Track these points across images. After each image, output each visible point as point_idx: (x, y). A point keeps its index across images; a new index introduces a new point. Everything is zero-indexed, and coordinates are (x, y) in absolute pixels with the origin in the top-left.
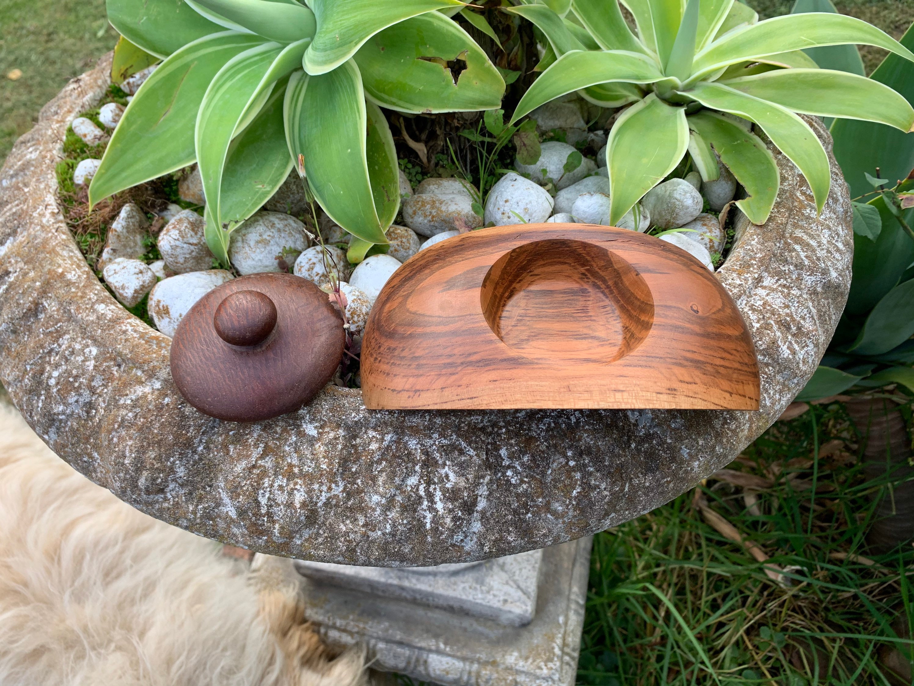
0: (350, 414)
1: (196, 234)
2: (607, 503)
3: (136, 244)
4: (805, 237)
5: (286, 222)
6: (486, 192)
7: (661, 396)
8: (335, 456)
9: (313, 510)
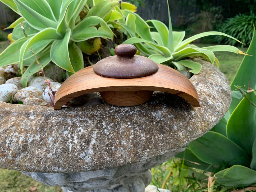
0: (47, 112)
8: (39, 125)
9: (26, 144)
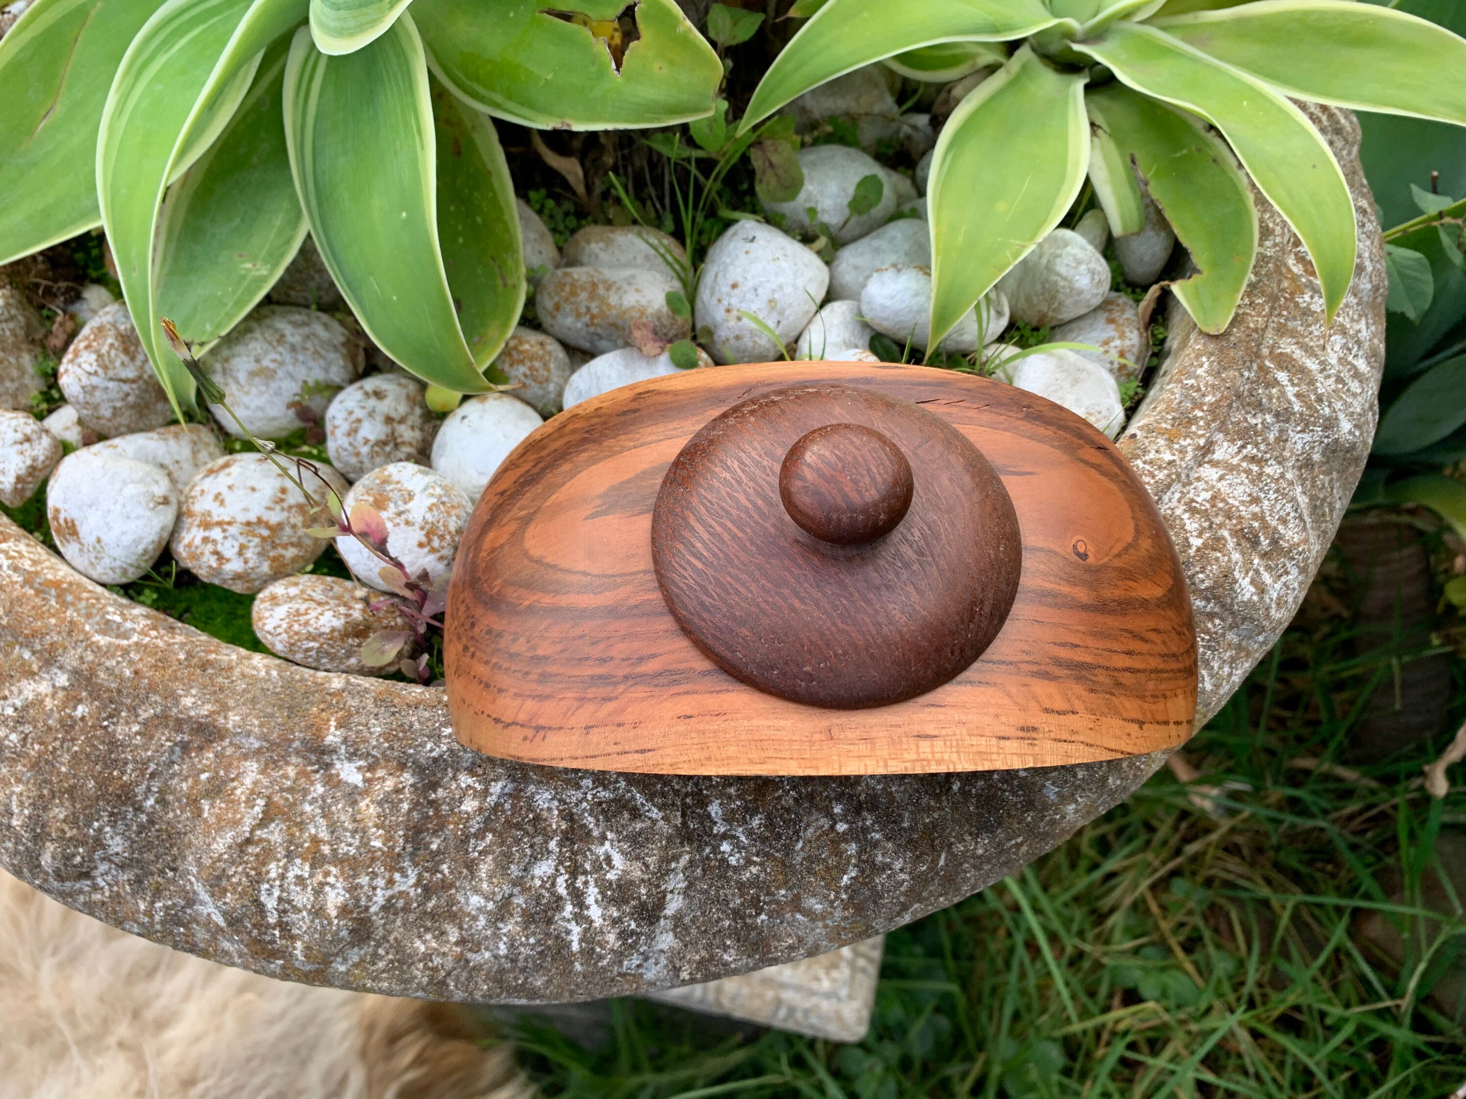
0: (423, 745)
1: (133, 359)
2: (905, 894)
3: (22, 372)
4: (1298, 354)
5: (306, 330)
6: (700, 255)
7: (1007, 743)
8: (397, 825)
9: (362, 919)
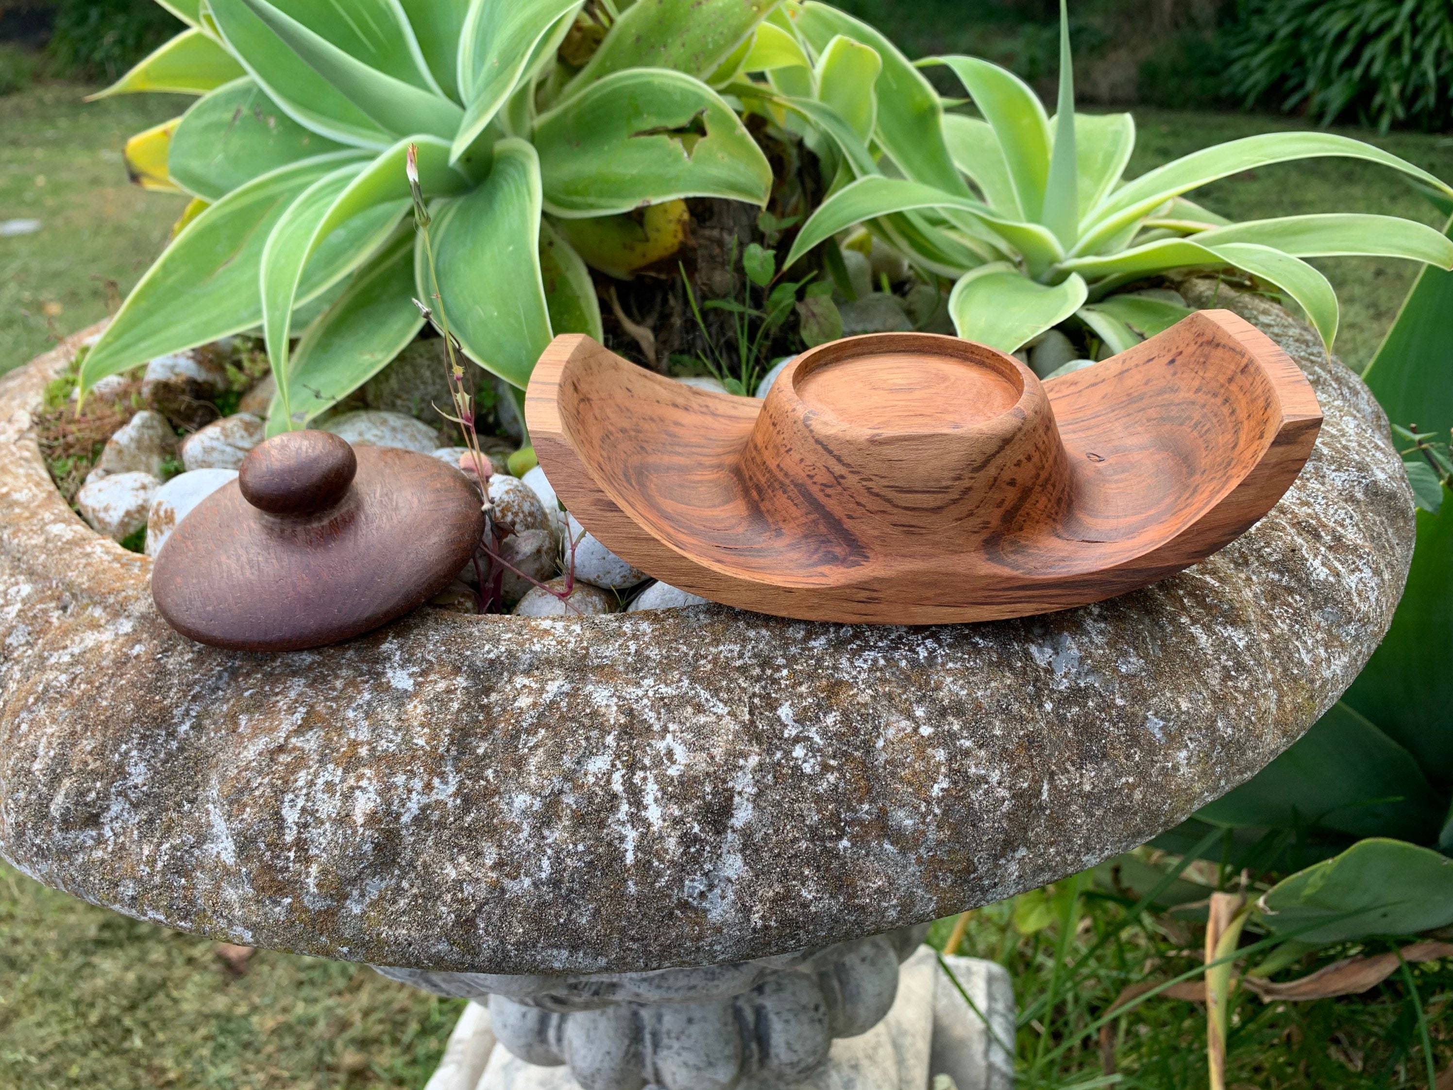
0: (482, 646)
2: (1007, 817)
3: (149, 469)
8: (445, 722)
9: (390, 831)
